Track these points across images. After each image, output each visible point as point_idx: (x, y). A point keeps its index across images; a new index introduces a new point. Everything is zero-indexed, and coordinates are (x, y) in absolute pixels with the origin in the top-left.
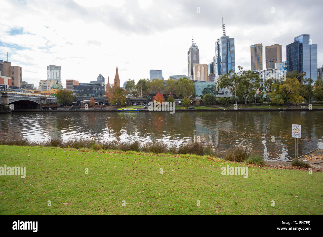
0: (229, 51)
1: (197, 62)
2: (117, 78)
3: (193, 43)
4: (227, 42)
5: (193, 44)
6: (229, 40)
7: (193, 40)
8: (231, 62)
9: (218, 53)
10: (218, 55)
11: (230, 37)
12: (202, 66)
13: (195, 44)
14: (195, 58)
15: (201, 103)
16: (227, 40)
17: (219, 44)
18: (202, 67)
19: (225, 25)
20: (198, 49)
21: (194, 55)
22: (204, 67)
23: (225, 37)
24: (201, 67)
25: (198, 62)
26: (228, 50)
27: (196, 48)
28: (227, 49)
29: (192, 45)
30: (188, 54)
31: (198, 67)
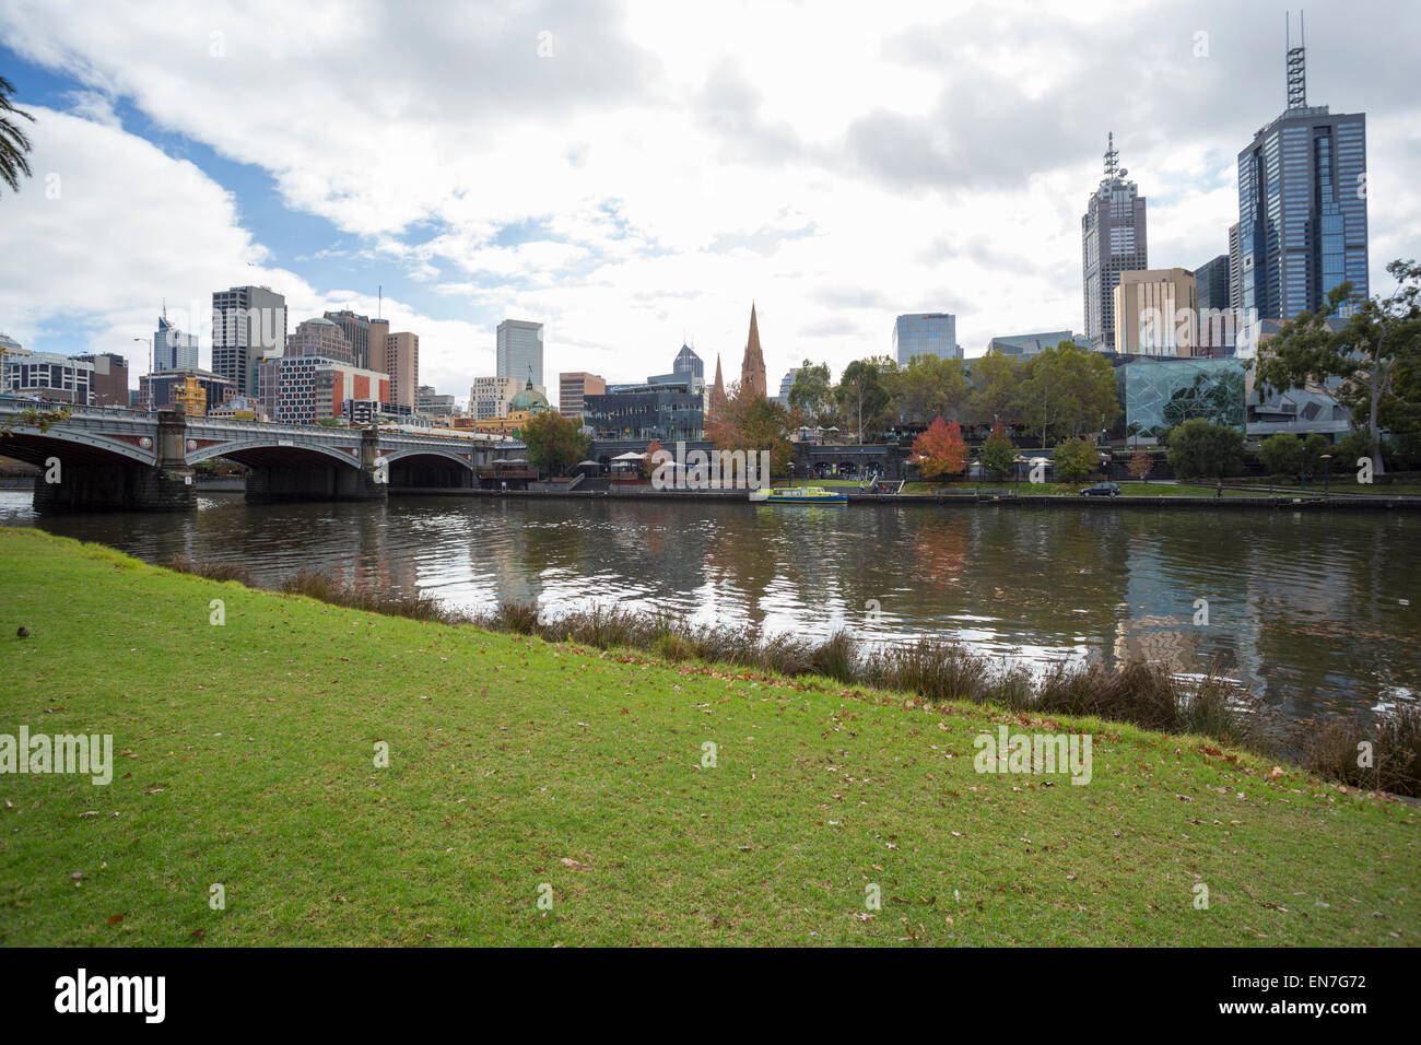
0: (1326, 189)
1: (1131, 262)
2: (754, 360)
3: (1110, 171)
4: (1316, 141)
5: (1109, 176)
6: (1329, 127)
7: (1109, 154)
8: (1341, 245)
9: (1254, 208)
10: (1255, 218)
11: (1332, 112)
12: (1164, 281)
13: (1124, 173)
14: (1120, 241)
15: (1160, 468)
16: (1315, 128)
17: (1261, 159)
18: (1164, 285)
19: (1302, 49)
20: (1140, 195)
21: (1115, 232)
22: (1172, 286)
23: (1300, 113)
24: (1156, 286)
25: (1138, 260)
26: (1325, 181)
27: (1127, 193)
28: (1317, 177)
29: (1107, 180)
30: (1087, 230)
31: (1141, 286)
